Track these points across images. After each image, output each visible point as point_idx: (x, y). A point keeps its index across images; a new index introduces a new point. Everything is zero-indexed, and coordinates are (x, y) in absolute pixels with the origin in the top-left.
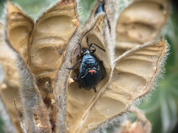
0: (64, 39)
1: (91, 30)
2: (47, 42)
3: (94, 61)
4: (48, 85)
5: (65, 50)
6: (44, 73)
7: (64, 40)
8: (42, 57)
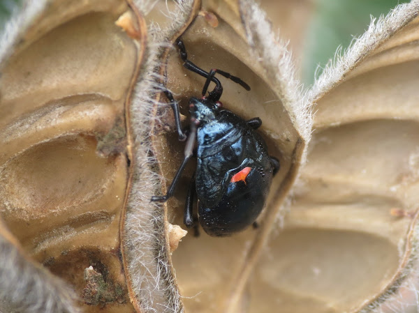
0: (108, 96)
1: (191, 29)
2: (40, 127)
3: (240, 135)
4: (96, 278)
5: (126, 135)
6: (57, 235)
7: (108, 101)
8: (26, 181)
